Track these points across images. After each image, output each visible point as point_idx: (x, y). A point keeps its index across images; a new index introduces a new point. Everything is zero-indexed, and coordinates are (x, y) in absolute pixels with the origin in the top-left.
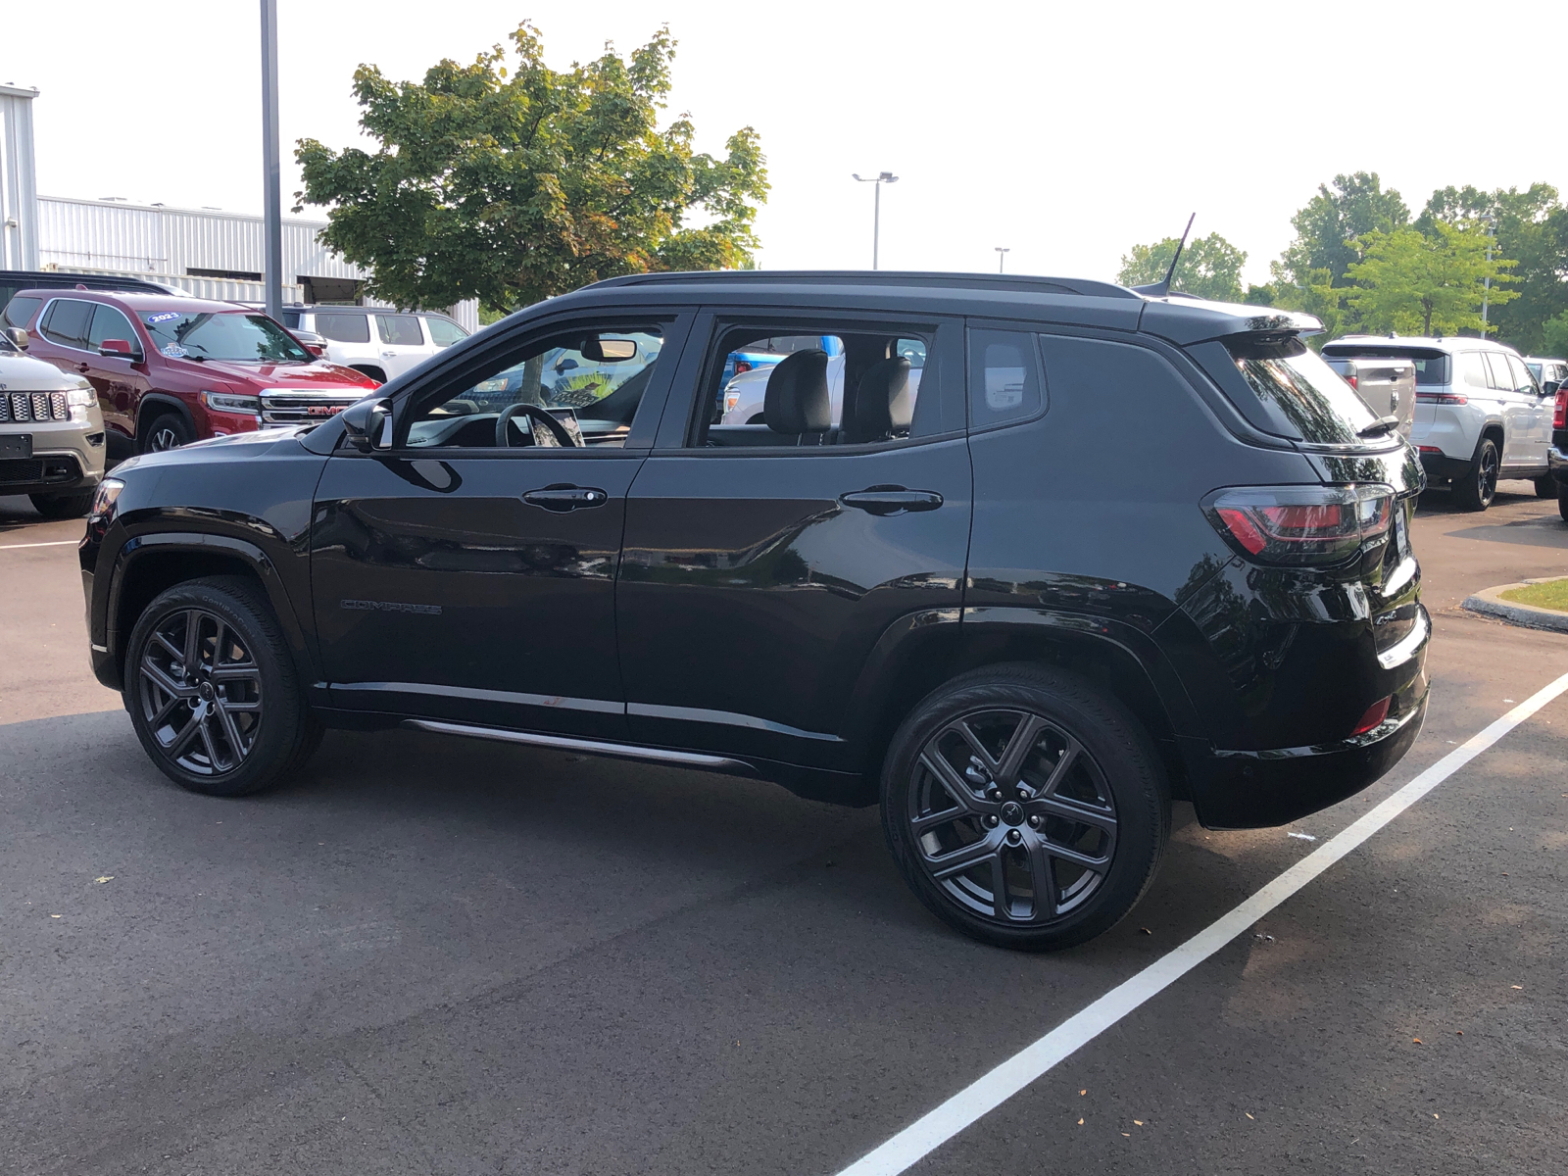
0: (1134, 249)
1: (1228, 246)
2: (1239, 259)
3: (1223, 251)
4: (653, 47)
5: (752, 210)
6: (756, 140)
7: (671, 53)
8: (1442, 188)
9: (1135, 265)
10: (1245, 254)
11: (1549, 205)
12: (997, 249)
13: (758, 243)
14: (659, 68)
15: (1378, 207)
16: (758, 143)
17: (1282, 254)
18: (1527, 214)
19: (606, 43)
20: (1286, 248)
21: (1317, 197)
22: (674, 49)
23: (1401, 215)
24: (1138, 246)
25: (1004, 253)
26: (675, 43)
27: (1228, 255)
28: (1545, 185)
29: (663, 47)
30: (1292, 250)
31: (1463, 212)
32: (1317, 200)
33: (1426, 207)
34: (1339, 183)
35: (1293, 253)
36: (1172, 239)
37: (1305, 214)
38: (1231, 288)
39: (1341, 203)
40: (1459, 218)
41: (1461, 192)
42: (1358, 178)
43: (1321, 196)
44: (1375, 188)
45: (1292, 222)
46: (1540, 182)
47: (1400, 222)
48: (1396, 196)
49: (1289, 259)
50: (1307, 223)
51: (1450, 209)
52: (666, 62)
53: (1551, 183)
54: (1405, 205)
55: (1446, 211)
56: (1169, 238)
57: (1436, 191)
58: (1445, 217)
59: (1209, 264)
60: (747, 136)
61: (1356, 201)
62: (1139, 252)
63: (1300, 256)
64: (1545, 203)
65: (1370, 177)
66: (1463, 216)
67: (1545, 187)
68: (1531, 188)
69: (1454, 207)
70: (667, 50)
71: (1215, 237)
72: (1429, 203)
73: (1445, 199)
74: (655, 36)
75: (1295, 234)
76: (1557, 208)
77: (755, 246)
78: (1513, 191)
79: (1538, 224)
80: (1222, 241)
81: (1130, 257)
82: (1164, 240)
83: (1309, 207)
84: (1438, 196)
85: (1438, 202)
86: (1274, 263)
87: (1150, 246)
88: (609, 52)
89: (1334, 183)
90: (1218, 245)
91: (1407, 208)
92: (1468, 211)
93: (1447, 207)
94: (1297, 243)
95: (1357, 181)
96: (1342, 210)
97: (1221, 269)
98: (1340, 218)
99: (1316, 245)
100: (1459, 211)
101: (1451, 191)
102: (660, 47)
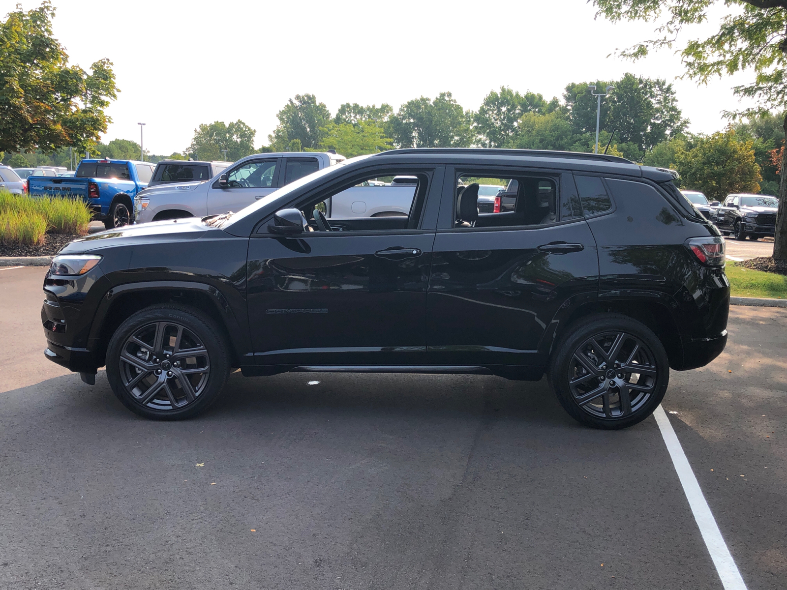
0: (200, 126)
1: (247, 127)
2: (252, 133)
3: (244, 129)
4: (42, 10)
5: (107, 102)
6: (110, 66)
7: (53, 14)
8: (345, 104)
9: (201, 134)
10: (255, 131)
11: (390, 114)
12: (139, 124)
13: (112, 121)
14: (46, 21)
15: (316, 111)
16: (112, 67)
17: (274, 132)
18: (380, 117)
19: (17, 5)
20: (275, 129)
21: (288, 105)
22: (54, 12)
23: (327, 115)
24: (202, 125)
25: (143, 126)
26: (54, 9)
27: (247, 131)
28: (387, 105)
29: (48, 10)
30: (278, 130)
31: (354, 115)
32: (288, 106)
33: (338, 112)
34: (298, 99)
35: (279, 131)
36: (219, 122)
37: (282, 113)
38: (250, 147)
39: (299, 108)
40: (352, 118)
41: (353, 106)
42: (306, 97)
43: (290, 105)
44: (314, 102)
45: (277, 116)
46: (385, 103)
47: (326, 119)
48: (324, 106)
49: (277, 134)
50: (284, 117)
51: (348, 114)
52: (49, 17)
53: (390, 104)
54: (328, 111)
55: (347, 114)
56: (217, 121)
57: (342, 105)
58: (347, 117)
59: (238, 135)
60: (104, 63)
61: (306, 108)
62: (203, 128)
63: (282, 133)
64: (388, 113)
65: (312, 97)
66: (354, 117)
67: (387, 106)
68: (382, 106)
69: (350, 113)
70: (50, 12)
71: (239, 121)
72: (339, 110)
73: (346, 109)
74: (42, 4)
75: (278, 122)
76: (393, 115)
77: (109, 121)
78: (374, 106)
79: (385, 122)
80: (244, 124)
81: (199, 130)
82: (215, 122)
83: (284, 109)
84: (343, 107)
85: (344, 109)
86: (270, 136)
87: (208, 125)
88: (19, 10)
89: (295, 98)
90: (242, 126)
91: (329, 112)
92: (356, 115)
93: (347, 113)
94: (280, 127)
95: (306, 98)
96: (300, 111)
97: (244, 138)
98: (300, 116)
99: (289, 128)
100: (353, 115)
101: (348, 105)
102: (45, 10)
